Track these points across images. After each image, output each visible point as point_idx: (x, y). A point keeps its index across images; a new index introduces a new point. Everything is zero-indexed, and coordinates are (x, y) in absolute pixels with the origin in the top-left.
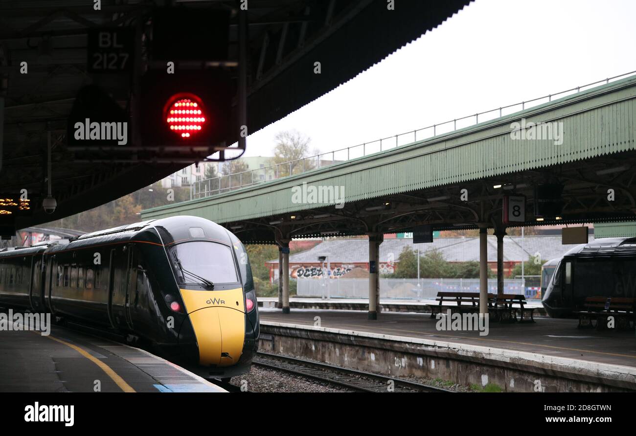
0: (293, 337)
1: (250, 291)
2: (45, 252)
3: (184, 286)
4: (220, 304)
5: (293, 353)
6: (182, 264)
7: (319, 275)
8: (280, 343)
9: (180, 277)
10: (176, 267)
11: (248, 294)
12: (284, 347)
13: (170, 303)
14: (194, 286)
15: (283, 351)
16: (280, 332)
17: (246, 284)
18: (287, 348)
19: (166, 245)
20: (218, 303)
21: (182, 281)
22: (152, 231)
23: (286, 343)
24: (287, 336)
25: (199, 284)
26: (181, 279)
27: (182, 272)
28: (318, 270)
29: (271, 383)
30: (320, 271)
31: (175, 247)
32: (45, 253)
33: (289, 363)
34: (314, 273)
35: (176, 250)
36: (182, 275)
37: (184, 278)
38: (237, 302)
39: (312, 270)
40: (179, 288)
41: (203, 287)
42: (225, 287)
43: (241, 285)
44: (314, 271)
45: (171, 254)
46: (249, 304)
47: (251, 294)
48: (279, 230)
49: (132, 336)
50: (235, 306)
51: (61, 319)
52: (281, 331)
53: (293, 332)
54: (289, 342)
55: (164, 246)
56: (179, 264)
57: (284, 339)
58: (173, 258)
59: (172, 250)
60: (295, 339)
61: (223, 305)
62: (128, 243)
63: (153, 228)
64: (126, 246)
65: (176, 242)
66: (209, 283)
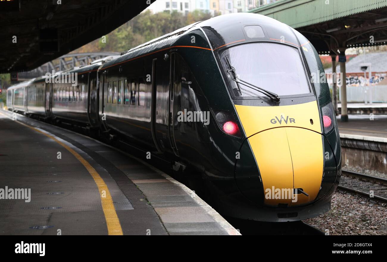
0: (360, 149)
1: (327, 104)
2: (99, 68)
3: (240, 100)
4: (289, 124)
5: (361, 166)
6: (236, 72)
7: (356, 83)
8: (346, 155)
9: (235, 89)
10: (229, 76)
11: (324, 109)
12: (350, 159)
13: (223, 123)
14: (253, 101)
15: (350, 164)
16: (345, 144)
17: (321, 96)
18: (354, 160)
19: (216, 49)
20: (286, 122)
21: (237, 95)
22: (198, 33)
23: (352, 155)
24: (353, 148)
25: (259, 98)
26: (237, 92)
27: (237, 82)
28: (355, 79)
29: (350, 215)
30: (357, 79)
31: (226, 50)
32: (100, 70)
33: (360, 180)
34: (352, 82)
35: (228, 55)
36: (237, 87)
37: (240, 91)
38: (311, 120)
39: (350, 79)
40: (233, 103)
41: (266, 102)
42: (295, 100)
43: (314, 98)
44: (352, 80)
45: (222, 60)
46: (327, 121)
47: (328, 108)
48: (335, 39)
49: (178, 164)
50: (309, 125)
51: (114, 137)
52: (346, 142)
53: (361, 144)
54: (356, 154)
55: (212, 50)
56: (233, 72)
57: (349, 151)
58: (224, 65)
59: (224, 54)
60: (362, 152)
61: (292, 124)
62: (169, 50)
63: (199, 29)
64: (168, 54)
65: (228, 44)
66: (274, 96)
